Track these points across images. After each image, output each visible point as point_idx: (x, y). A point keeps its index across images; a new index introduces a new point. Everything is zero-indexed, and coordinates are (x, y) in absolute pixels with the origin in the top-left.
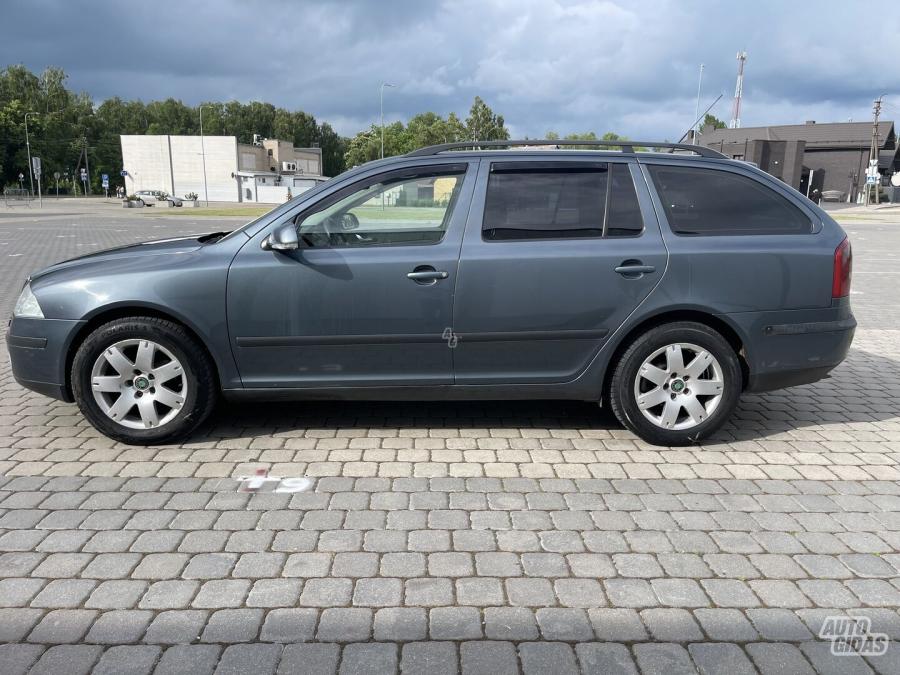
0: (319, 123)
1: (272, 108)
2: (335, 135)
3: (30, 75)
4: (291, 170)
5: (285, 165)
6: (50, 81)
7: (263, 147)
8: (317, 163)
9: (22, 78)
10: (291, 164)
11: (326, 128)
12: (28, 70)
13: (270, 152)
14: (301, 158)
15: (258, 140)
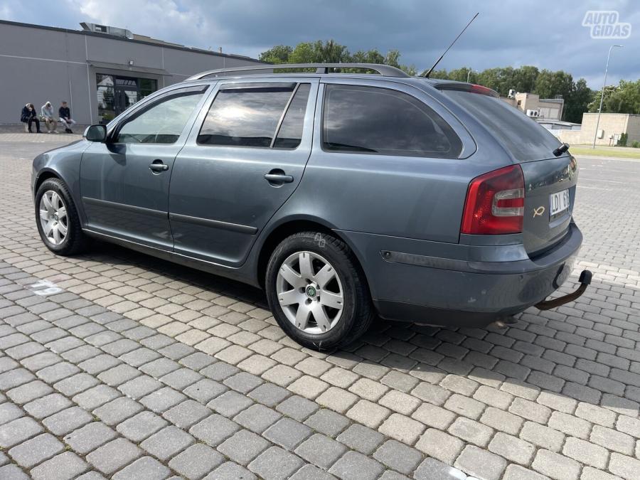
0: (576, 80)
1: (536, 70)
2: (588, 90)
3: (380, 56)
4: (533, 116)
5: (529, 112)
6: (390, 59)
7: (514, 99)
8: (558, 110)
9: (375, 58)
10: (534, 112)
11: (582, 83)
12: (379, 53)
13: (519, 103)
14: (545, 107)
15: (512, 94)
